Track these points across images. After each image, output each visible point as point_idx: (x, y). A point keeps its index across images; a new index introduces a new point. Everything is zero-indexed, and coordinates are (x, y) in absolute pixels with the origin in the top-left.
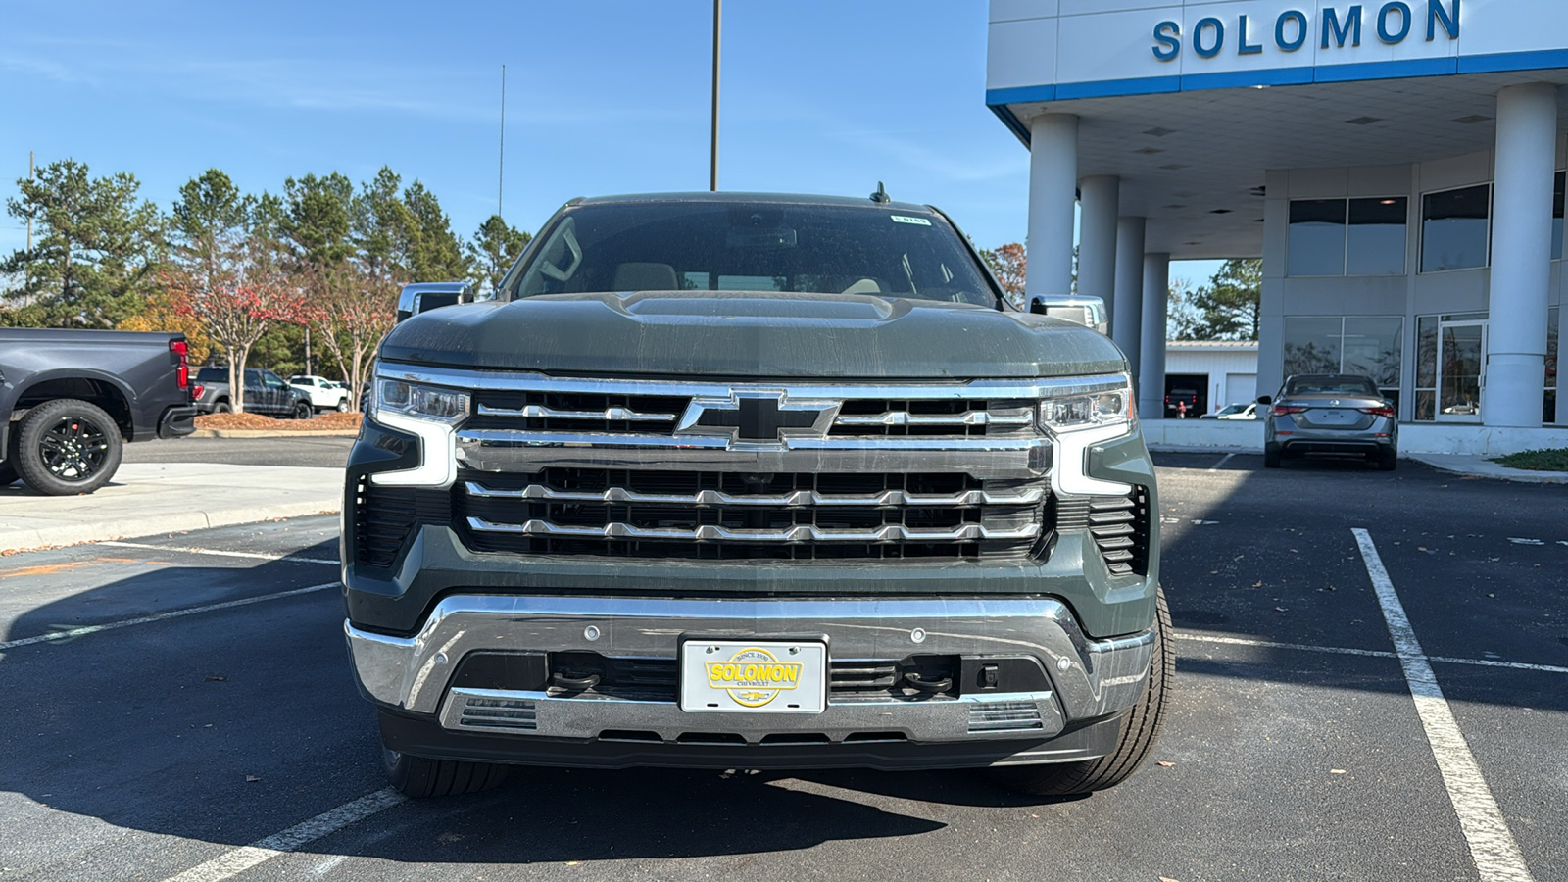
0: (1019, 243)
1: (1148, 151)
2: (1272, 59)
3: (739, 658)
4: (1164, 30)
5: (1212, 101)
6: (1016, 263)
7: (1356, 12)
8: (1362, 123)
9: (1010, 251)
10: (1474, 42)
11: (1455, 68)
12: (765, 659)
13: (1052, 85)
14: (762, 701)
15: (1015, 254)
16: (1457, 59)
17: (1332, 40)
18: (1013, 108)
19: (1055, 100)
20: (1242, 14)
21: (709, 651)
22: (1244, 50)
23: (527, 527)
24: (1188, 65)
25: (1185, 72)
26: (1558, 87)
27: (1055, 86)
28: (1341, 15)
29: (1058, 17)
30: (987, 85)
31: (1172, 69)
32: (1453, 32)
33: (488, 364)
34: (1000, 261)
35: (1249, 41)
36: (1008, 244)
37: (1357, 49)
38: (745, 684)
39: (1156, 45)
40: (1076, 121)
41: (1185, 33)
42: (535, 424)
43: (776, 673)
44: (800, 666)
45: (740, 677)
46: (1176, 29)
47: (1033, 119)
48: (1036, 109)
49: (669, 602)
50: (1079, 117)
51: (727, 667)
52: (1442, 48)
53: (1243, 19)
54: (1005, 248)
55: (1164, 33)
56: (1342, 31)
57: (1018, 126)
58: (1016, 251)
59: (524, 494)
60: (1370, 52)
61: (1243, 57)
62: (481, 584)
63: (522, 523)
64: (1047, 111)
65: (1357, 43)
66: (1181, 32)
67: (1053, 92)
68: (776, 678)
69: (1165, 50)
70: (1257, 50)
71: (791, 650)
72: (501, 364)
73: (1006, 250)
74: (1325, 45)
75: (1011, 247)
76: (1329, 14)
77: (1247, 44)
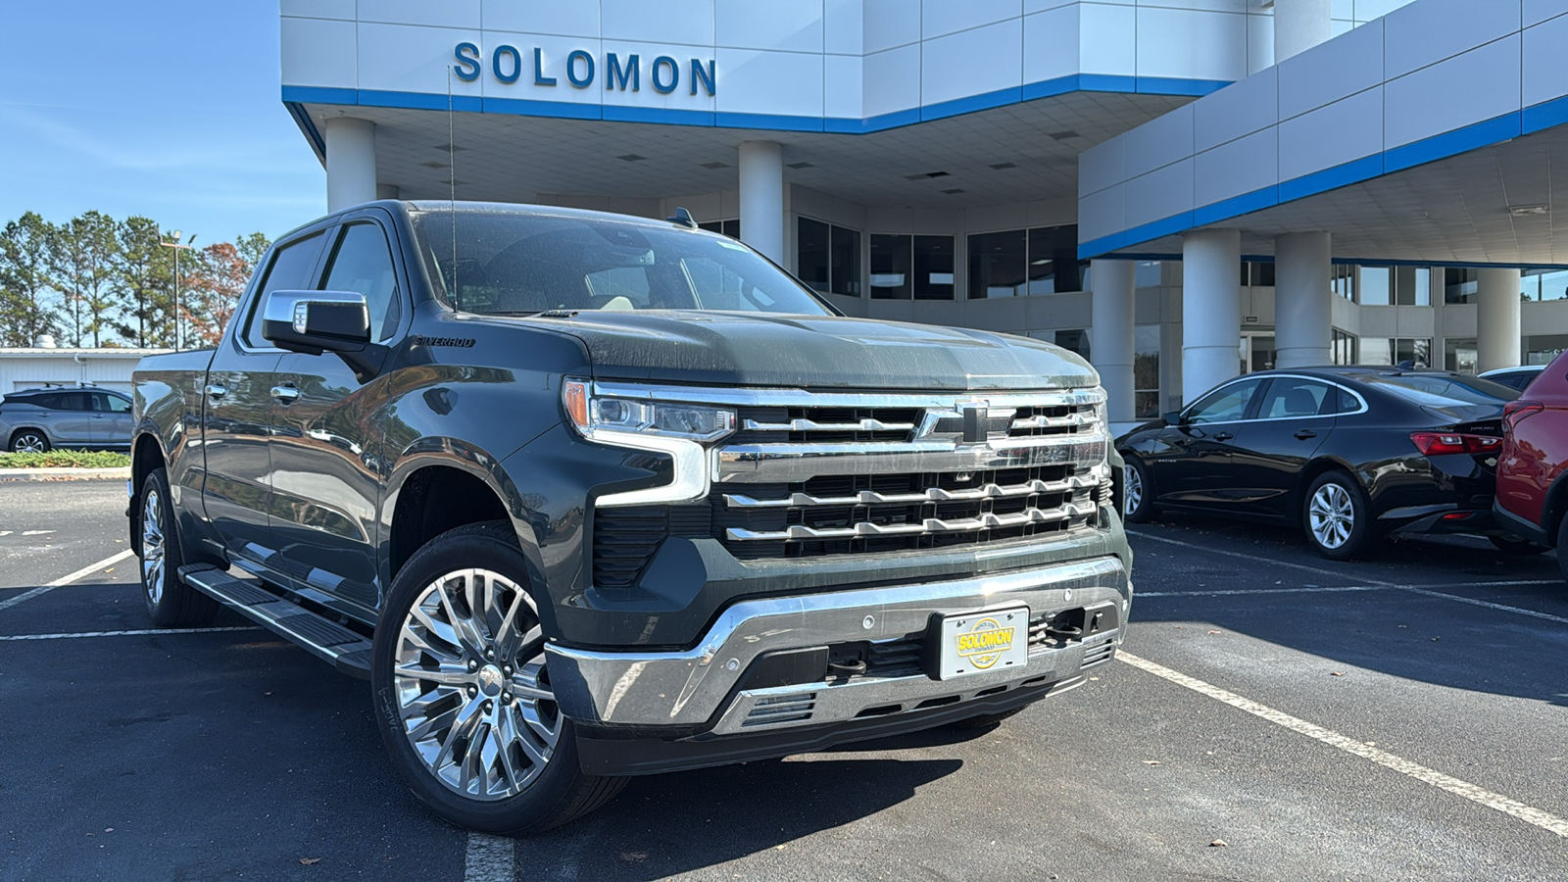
0: (230, 243)
1: (434, 165)
2: (563, 94)
3: (977, 629)
4: (464, 50)
5: (508, 125)
6: (228, 265)
7: (634, 60)
8: (630, 160)
9: (221, 251)
10: (727, 101)
11: (715, 120)
12: (993, 627)
13: (354, 90)
14: (990, 663)
15: (228, 255)
16: (715, 114)
17: (616, 83)
18: (309, 107)
19: (357, 105)
20: (537, 47)
21: (959, 625)
22: (540, 81)
23: (788, 534)
24: (487, 87)
25: (487, 94)
26: (782, 145)
27: (358, 91)
28: (623, 61)
29: (356, 21)
30: (282, 81)
31: (473, 90)
32: (712, 91)
33: (754, 382)
34: (210, 261)
35: (545, 74)
36: (219, 243)
37: (636, 93)
38: (980, 650)
39: (457, 65)
40: (374, 128)
41: (485, 57)
42: (796, 437)
43: (998, 637)
44: (1013, 629)
45: (977, 645)
46: (476, 52)
47: (326, 121)
48: (334, 111)
49: (919, 587)
50: (375, 124)
51: (970, 637)
52: (701, 103)
53: (537, 52)
54: (215, 248)
55: (464, 52)
56: (624, 75)
57: (311, 127)
58: (227, 251)
59: (790, 502)
60: (646, 98)
61: (539, 88)
62: (767, 590)
63: (784, 530)
64: (345, 115)
65: (636, 88)
66: (481, 56)
67: (355, 97)
68: (999, 641)
69: (467, 71)
70: (552, 82)
71: (1009, 616)
72: (766, 382)
73: (215, 250)
74: (610, 87)
75: (222, 247)
76: (612, 58)
77: (543, 76)
